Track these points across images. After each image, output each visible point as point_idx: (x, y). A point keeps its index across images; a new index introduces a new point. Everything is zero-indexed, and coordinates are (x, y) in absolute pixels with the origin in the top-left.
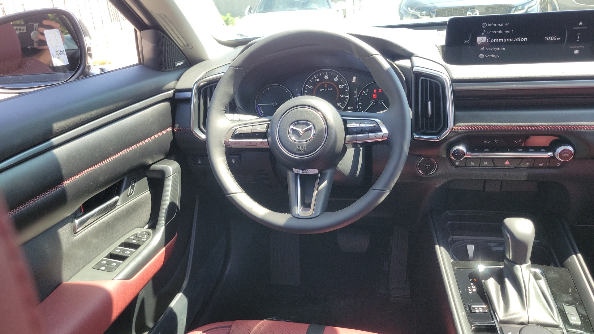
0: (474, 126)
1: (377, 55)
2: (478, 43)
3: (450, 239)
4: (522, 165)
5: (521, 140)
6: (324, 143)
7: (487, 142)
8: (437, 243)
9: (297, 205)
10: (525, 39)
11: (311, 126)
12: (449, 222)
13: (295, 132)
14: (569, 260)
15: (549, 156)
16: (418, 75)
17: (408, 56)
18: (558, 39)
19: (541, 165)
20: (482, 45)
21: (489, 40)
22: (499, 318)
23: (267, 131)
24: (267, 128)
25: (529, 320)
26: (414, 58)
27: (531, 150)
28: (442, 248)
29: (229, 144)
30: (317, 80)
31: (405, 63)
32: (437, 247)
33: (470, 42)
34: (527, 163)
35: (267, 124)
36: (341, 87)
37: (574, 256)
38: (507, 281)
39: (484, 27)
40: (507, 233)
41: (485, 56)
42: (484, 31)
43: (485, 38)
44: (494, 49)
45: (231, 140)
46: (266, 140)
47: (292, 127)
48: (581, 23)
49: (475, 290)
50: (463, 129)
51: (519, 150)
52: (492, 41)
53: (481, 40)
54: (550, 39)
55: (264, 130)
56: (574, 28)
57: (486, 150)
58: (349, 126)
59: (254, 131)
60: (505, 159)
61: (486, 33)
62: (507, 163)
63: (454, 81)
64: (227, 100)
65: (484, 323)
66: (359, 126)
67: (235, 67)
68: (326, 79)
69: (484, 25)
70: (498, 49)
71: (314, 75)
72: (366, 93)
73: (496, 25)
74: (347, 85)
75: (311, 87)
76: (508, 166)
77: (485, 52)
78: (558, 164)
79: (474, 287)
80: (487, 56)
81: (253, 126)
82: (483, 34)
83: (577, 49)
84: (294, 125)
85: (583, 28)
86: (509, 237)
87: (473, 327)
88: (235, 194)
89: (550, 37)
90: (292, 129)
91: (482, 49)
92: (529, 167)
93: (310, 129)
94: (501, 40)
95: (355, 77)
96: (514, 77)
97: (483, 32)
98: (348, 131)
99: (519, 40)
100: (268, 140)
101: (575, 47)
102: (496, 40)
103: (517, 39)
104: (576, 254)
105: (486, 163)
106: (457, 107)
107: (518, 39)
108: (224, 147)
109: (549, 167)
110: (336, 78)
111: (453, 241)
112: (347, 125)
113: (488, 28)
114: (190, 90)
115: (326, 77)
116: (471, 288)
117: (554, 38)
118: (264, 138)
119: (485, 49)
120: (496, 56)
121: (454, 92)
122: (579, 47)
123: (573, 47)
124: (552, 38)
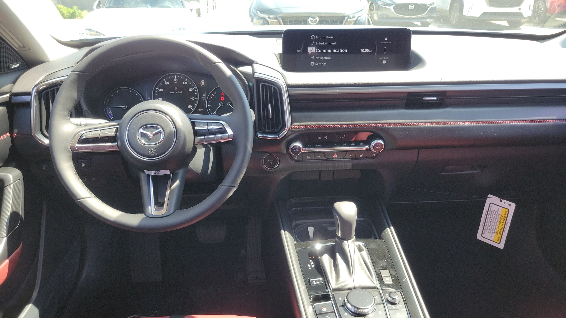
0: (308, 125)
1: (219, 63)
2: (309, 52)
3: (294, 223)
4: (347, 157)
5: (345, 135)
6: (174, 145)
7: (319, 138)
8: (282, 229)
9: (150, 205)
10: (345, 50)
11: (161, 129)
12: (294, 209)
13: (144, 135)
14: (385, 232)
15: (366, 148)
16: (259, 80)
17: (250, 63)
18: (370, 51)
19: (361, 156)
20: (313, 54)
21: (318, 50)
22: (332, 287)
23: (116, 135)
24: (116, 132)
25: (355, 286)
26: (254, 65)
27: (353, 144)
28: (287, 232)
29: (75, 149)
30: (167, 84)
31: (247, 69)
32: (282, 231)
33: (302, 51)
34: (351, 155)
35: (116, 128)
36: (191, 90)
37: (388, 229)
38: (338, 256)
39: (313, 39)
40: (336, 215)
41: (315, 64)
42: (314, 42)
43: (314, 48)
44: (322, 58)
45: (77, 145)
46: (116, 144)
47: (141, 130)
48: (386, 39)
49: (313, 266)
50: (299, 128)
51: (344, 144)
52: (320, 51)
53: (311, 50)
54: (365, 51)
55: (113, 134)
56: (381, 43)
57: (318, 145)
58: (197, 128)
59: (102, 135)
60: (333, 153)
61: (315, 44)
62: (335, 156)
63: (289, 86)
64: (71, 105)
65: (320, 293)
66: (206, 128)
67: (78, 72)
68: (176, 82)
69: (313, 37)
70: (325, 58)
71: (164, 78)
72: (215, 95)
73: (323, 37)
74: (196, 88)
75: (161, 90)
76: (336, 158)
77: (315, 61)
78: (374, 155)
79: (312, 263)
80: (317, 63)
81: (100, 130)
82: (312, 45)
83: (384, 60)
84: (143, 129)
85: (388, 43)
86: (338, 218)
87: (312, 297)
88: (84, 199)
89: (364, 49)
90: (141, 133)
91: (313, 57)
92: (352, 159)
93: (160, 132)
94: (327, 50)
95: (204, 81)
96: (337, 83)
97: (312, 43)
98: (196, 133)
100: (117, 144)
101: (383, 58)
102: (323, 50)
104: (389, 227)
105: (319, 156)
106: (293, 109)
107: (340, 50)
108: (69, 152)
109: (367, 158)
110: (185, 82)
111: (297, 225)
112: (196, 127)
113: (316, 40)
114: (29, 94)
115: (176, 80)
116: (310, 265)
117: (367, 50)
118: (112, 142)
119: (315, 57)
120: (324, 64)
121: (290, 96)
122: (385, 58)
123: (381, 58)
124: (366, 50)
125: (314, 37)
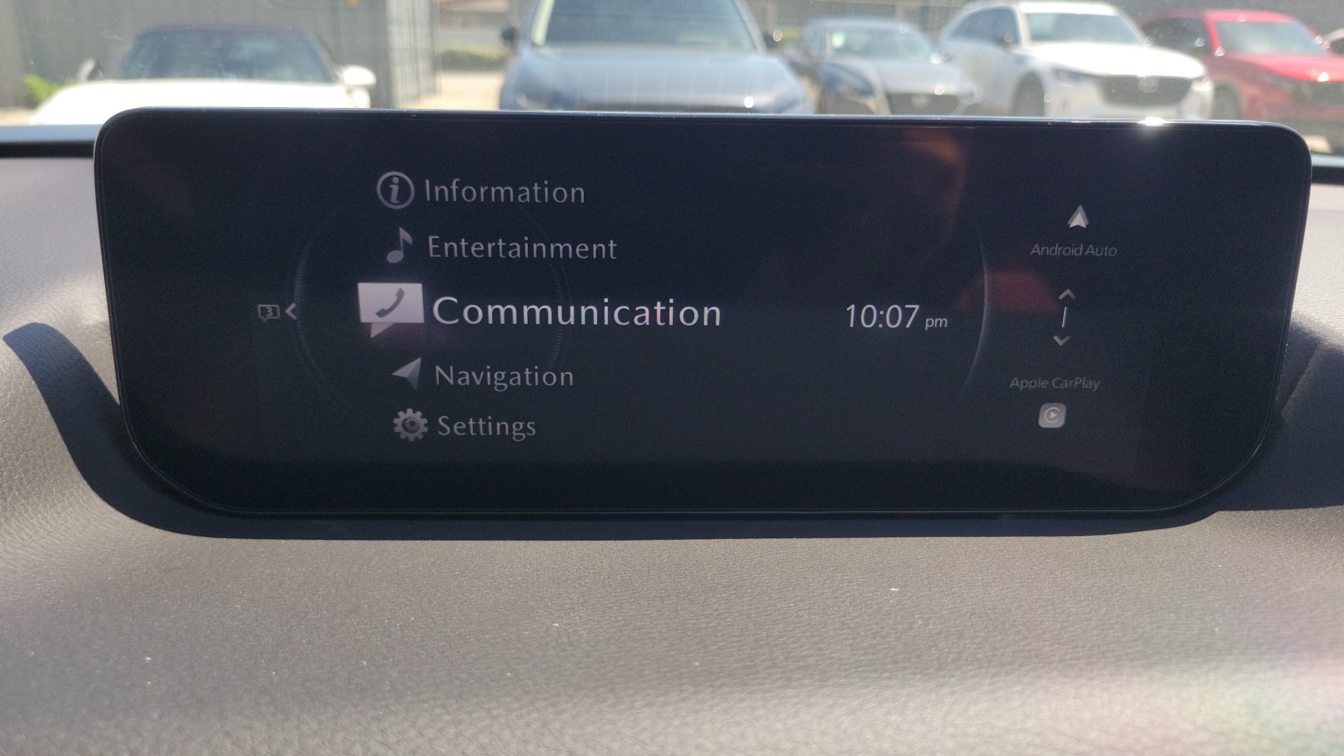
2: (369, 325)
18: (931, 323)
20: (403, 340)
21: (448, 310)
33: (304, 312)
41: (433, 424)
42: (404, 235)
43: (414, 292)
44: (498, 380)
48: (1079, 220)
52: (473, 314)
54: (881, 319)
56: (1036, 250)
61: (416, 254)
69: (395, 188)
70: (523, 377)
73: (488, 193)
80: (450, 422)
82: (395, 257)
83: (1054, 397)
85: (1092, 251)
89: (882, 306)
91: (409, 370)
94: (535, 312)
97: (394, 244)
99: (665, 314)
101: (1043, 384)
102: (500, 311)
103: (653, 313)
107: (659, 306)
113: (426, 217)
117: (904, 316)
119: (426, 371)
120: (520, 429)
122: (1066, 385)
123: (1029, 384)
124: (894, 319)
125: (402, 184)
